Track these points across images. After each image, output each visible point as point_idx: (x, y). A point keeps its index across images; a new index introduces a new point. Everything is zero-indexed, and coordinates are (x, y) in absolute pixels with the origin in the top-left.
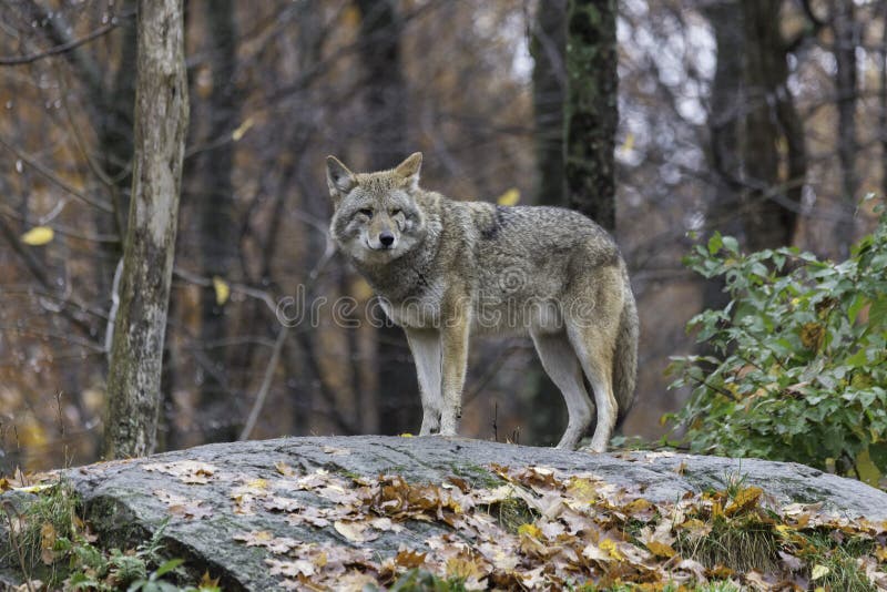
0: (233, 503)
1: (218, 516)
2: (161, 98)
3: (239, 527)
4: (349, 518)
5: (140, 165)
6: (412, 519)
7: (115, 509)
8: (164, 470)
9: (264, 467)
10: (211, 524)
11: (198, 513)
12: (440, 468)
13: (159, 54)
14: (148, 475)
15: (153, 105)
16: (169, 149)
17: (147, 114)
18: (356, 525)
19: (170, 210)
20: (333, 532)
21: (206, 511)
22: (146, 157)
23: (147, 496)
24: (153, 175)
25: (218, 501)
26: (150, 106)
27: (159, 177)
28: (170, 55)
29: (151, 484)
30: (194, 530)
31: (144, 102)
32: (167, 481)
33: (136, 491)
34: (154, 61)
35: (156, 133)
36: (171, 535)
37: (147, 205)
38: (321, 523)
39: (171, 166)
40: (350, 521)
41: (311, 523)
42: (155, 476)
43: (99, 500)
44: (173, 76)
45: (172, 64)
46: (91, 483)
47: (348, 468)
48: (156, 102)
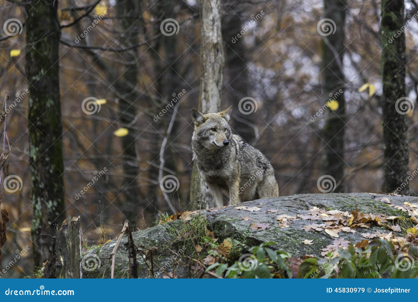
0: (278, 222)
1: (273, 228)
2: (212, 54)
3: (283, 232)
4: (331, 227)
5: (203, 85)
6: (359, 227)
7: (226, 226)
8: (246, 209)
9: (290, 207)
10: (270, 231)
11: (264, 226)
12: (368, 205)
13: (211, 34)
14: (239, 211)
15: (208, 57)
16: (216, 77)
17: (206, 61)
18: (335, 230)
19: (217, 104)
20: (325, 234)
21: (268, 226)
22: (206, 81)
23: (240, 220)
24: (209, 89)
25: (272, 221)
26: (207, 58)
27: (212, 90)
28: (216, 34)
29: (241, 215)
30: (263, 234)
31: (204, 56)
32: (248, 213)
33: (234, 218)
34: (209, 37)
35: (210, 70)
36: (253, 237)
37: (207, 102)
38: (319, 230)
39: (217, 85)
40: (332, 229)
41: (315, 230)
42: (242, 212)
43: (218, 222)
44: (217, 44)
45: (217, 38)
46: (213, 215)
47: (327, 206)
48: (210, 56)
